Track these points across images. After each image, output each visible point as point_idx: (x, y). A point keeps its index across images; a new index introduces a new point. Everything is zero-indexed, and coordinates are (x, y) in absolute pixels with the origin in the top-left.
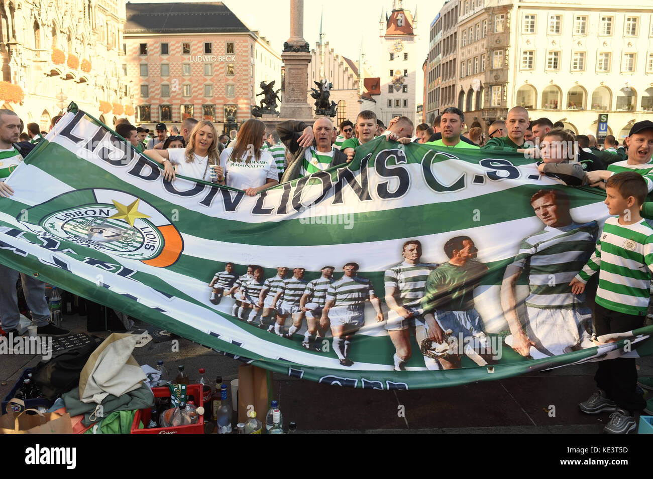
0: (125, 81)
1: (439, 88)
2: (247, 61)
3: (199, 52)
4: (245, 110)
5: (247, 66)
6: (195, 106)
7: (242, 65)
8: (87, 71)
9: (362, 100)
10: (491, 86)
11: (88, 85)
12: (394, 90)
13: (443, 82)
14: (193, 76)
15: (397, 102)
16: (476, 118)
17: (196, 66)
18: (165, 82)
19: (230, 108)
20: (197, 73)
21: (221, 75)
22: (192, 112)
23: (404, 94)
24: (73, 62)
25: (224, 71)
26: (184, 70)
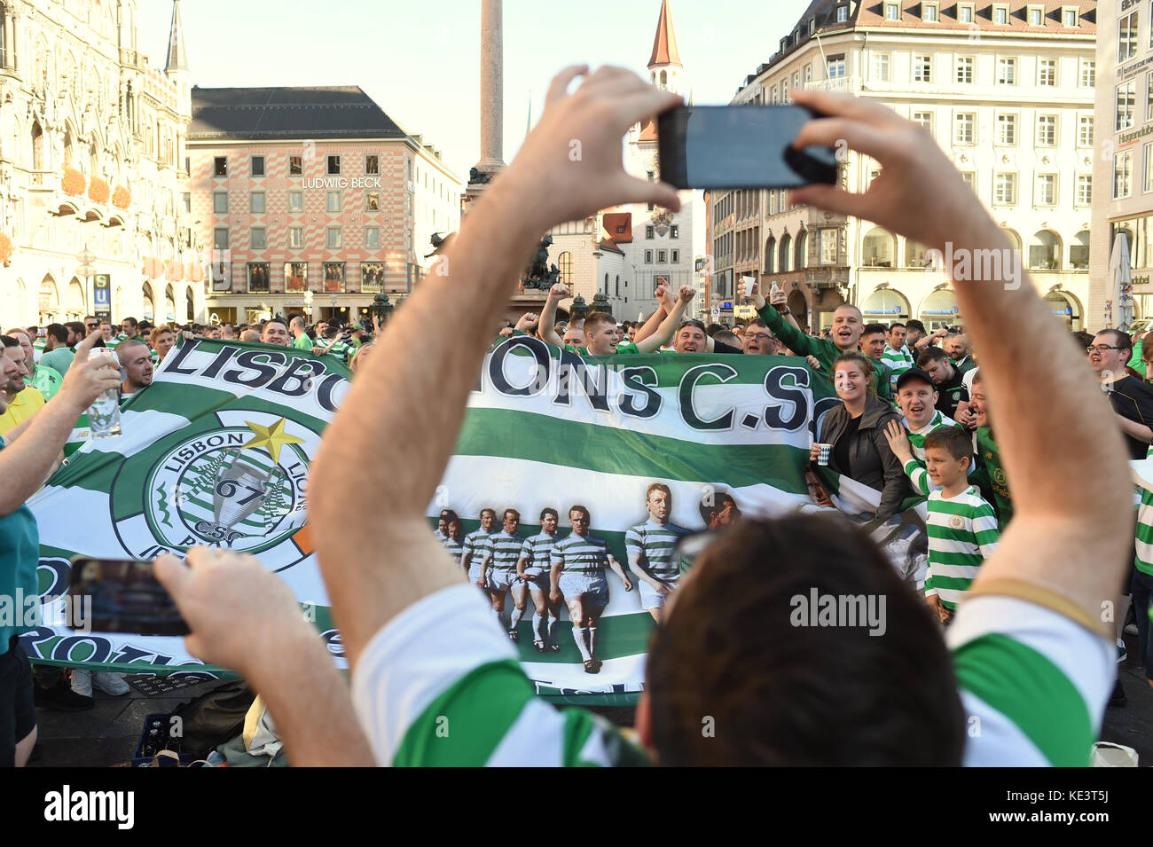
0: (187, 220)
1: (732, 231)
2: (402, 186)
3: (317, 171)
4: (398, 271)
5: (401, 195)
6: (310, 265)
7: (392, 194)
8: (123, 207)
9: (600, 251)
10: (820, 229)
11: (123, 230)
12: (656, 234)
13: (739, 221)
14: (307, 213)
15: (662, 254)
16: (796, 284)
17: (313, 196)
18: (259, 224)
19: (372, 267)
20: (313, 207)
21: (356, 211)
22: (305, 275)
23: (672, 241)
24: (99, 192)
25: (362, 204)
26: (291, 202)
